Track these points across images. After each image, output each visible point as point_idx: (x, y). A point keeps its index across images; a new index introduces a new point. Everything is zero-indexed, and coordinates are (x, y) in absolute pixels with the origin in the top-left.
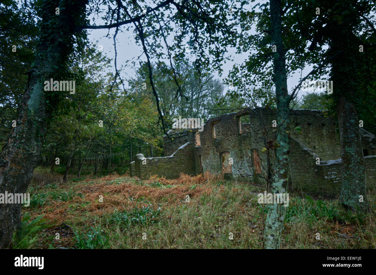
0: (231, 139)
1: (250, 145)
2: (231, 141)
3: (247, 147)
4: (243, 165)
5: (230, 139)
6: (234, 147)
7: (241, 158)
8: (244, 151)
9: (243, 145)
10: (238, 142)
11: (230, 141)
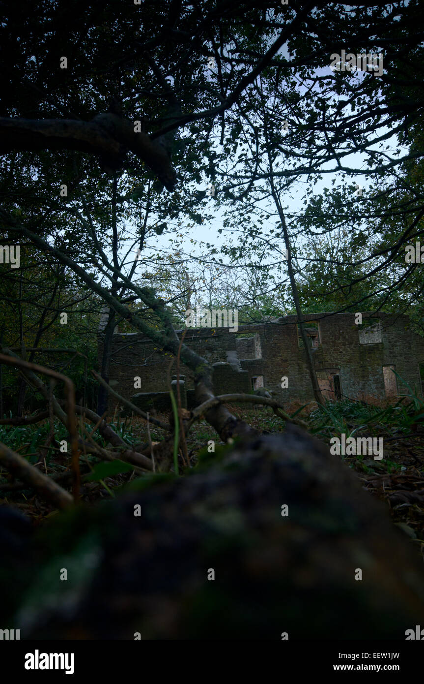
0: (344, 350)
1: (381, 359)
2: (344, 352)
3: (376, 362)
4: (367, 386)
5: (341, 350)
6: (349, 361)
7: (363, 377)
8: (369, 368)
9: (368, 360)
10: (358, 355)
11: (341, 352)
